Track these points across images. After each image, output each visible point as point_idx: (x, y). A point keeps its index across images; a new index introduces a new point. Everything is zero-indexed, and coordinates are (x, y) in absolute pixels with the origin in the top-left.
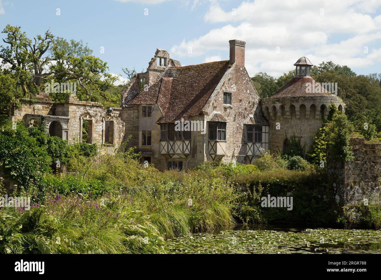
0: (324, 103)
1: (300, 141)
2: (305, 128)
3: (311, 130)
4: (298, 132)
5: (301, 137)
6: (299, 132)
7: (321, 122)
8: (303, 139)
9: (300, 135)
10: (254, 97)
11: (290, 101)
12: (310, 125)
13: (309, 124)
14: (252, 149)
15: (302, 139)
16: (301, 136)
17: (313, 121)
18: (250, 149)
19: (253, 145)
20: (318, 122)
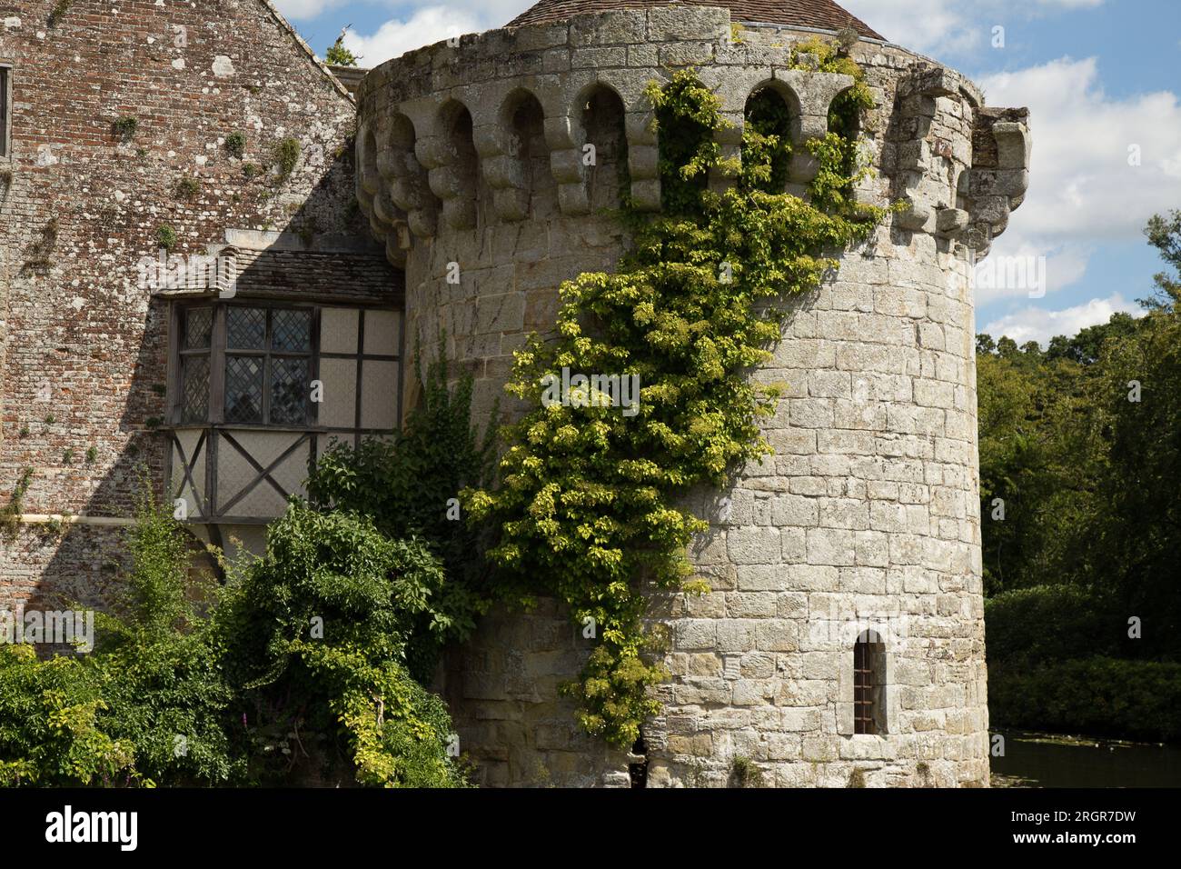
0: (605, 76)
1: (468, 398)
2: (500, 294)
3: (540, 304)
4: (459, 330)
5: (477, 364)
6: (467, 331)
7: (618, 238)
8: (484, 379)
9: (470, 350)
10: (294, 107)
11: (392, 92)
12: (532, 265)
13: (529, 255)
14: (199, 470)
15: (481, 380)
16: (477, 354)
17: (553, 235)
18: (187, 477)
19: (204, 446)
20: (593, 241)
